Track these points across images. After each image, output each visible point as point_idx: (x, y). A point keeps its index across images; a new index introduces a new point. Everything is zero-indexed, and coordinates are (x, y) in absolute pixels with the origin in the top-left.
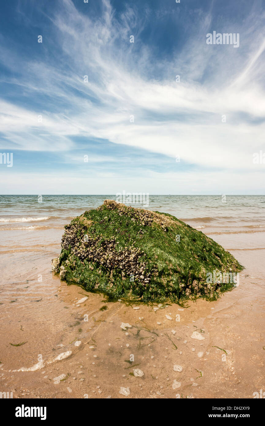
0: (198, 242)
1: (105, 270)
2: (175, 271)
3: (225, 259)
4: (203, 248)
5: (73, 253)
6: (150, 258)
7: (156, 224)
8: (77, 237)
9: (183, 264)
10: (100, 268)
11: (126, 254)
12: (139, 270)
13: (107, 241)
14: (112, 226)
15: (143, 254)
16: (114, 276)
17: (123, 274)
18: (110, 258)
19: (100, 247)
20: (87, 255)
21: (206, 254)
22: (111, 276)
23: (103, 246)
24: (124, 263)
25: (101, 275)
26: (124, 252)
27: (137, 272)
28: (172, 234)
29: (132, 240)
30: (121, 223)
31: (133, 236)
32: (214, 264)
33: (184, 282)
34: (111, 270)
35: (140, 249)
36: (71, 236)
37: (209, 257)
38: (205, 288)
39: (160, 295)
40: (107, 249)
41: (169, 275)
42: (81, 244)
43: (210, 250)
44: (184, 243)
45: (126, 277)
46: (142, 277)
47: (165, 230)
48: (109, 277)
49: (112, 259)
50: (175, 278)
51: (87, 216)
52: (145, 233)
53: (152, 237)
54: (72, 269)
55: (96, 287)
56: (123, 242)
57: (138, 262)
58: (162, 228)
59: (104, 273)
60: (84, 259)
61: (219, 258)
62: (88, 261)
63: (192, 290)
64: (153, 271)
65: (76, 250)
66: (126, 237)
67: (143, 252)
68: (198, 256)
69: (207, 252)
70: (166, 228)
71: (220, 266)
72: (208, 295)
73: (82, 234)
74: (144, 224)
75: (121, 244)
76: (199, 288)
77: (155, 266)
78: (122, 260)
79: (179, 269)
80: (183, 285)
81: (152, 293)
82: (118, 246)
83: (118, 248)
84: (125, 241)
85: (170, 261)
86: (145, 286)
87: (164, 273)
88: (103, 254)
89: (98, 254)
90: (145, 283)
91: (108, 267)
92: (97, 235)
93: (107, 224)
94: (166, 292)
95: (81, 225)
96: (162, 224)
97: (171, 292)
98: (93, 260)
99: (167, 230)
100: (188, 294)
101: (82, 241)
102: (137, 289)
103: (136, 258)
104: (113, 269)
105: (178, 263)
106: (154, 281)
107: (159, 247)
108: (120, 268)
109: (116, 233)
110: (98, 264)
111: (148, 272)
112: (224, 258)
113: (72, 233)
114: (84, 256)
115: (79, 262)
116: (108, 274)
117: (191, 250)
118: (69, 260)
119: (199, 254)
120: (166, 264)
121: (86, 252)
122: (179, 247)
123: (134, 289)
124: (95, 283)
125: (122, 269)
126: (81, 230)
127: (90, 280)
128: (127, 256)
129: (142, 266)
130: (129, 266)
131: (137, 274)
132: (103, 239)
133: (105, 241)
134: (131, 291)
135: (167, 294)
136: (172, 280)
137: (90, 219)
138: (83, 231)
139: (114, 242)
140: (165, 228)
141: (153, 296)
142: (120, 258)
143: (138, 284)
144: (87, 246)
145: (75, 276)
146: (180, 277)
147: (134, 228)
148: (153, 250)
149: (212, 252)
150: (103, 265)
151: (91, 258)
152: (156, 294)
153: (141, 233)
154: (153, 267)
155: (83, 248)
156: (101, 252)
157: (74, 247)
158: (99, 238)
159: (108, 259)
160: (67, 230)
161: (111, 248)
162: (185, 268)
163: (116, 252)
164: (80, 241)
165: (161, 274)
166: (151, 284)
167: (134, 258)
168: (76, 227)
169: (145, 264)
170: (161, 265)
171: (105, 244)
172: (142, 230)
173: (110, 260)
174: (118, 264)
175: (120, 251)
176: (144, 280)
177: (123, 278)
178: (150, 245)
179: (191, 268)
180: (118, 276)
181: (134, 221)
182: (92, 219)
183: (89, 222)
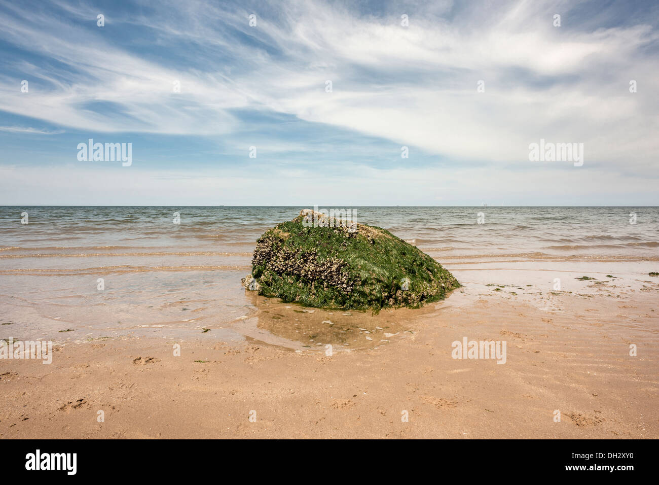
0: (408, 256)
1: (306, 282)
2: (379, 281)
3: (439, 275)
4: (414, 262)
5: (269, 268)
6: (353, 269)
7: (362, 236)
8: (273, 251)
9: (387, 274)
10: (300, 281)
11: (329, 265)
12: (342, 279)
13: (308, 253)
14: (312, 238)
15: (346, 265)
16: (316, 287)
17: (325, 284)
18: (311, 270)
19: (300, 259)
20: (286, 269)
21: (416, 268)
22: (313, 288)
23: (303, 258)
24: (326, 273)
25: (302, 288)
26: (326, 263)
27: (339, 282)
28: (378, 246)
29: (334, 252)
30: (322, 235)
31: (336, 248)
32: (422, 277)
33: (387, 291)
34: (312, 282)
35: (343, 260)
36: (266, 250)
37: (418, 271)
38: (409, 298)
39: (363, 303)
40: (307, 261)
41: (372, 284)
42: (278, 257)
43: (422, 264)
44: (392, 256)
45: (328, 288)
46: (344, 286)
47: (372, 243)
48: (310, 289)
49: (313, 270)
50: (378, 287)
51: (282, 228)
52: (349, 245)
53: (356, 249)
54: (269, 285)
55: (297, 299)
56: (325, 254)
57: (340, 272)
58: (368, 240)
59: (305, 285)
60: (282, 273)
61: (430, 273)
62: (287, 274)
63: (396, 299)
64: (356, 281)
65: (273, 265)
66: (328, 249)
67: (346, 262)
68: (406, 269)
69: (417, 266)
70: (373, 240)
71: (430, 281)
72: (412, 304)
73: (279, 247)
74: (348, 236)
75: (322, 255)
76: (402, 298)
77: (358, 275)
78: (324, 271)
79: (382, 278)
80: (386, 294)
81: (354, 301)
82: (319, 257)
83: (320, 259)
84: (327, 253)
85: (374, 271)
86: (347, 295)
87: (367, 282)
88: (304, 266)
89: (299, 266)
90: (348, 292)
91: (309, 279)
92: (296, 247)
93: (306, 236)
94: (368, 301)
95: (276, 238)
96: (369, 237)
97: (373, 300)
98: (293, 273)
99: (374, 242)
100: (391, 303)
101: (278, 254)
102: (340, 298)
103: (338, 270)
104: (315, 280)
105: (382, 273)
106: (356, 290)
107: (363, 258)
108: (322, 279)
109: (317, 245)
110: (299, 276)
111: (350, 281)
112: (437, 273)
113: (267, 247)
114: (282, 269)
115: (277, 277)
116: (309, 286)
117: (398, 263)
118: (265, 276)
119: (407, 266)
120: (369, 273)
121: (285, 265)
122: (385, 260)
123: (336, 299)
124: (296, 295)
125: (324, 280)
126: (278, 243)
127: (290, 293)
128: (329, 267)
129: (345, 275)
130: (332, 276)
131: (340, 284)
132: (303, 251)
133: (305, 253)
134: (333, 301)
135: (370, 303)
136: (375, 289)
137: (286, 231)
138: (280, 244)
139: (315, 254)
140: (371, 240)
141: (355, 304)
142: (321, 269)
143: (340, 294)
144: (285, 260)
145: (272, 291)
146: (383, 286)
147: (337, 240)
148: (356, 261)
149: (424, 268)
150: (304, 276)
151: (290, 271)
152: (359, 302)
153: (344, 245)
154: (356, 277)
155: (281, 261)
156: (302, 264)
157: (270, 261)
158: (298, 250)
159: (309, 270)
160: (261, 244)
161: (312, 260)
162: (388, 277)
163: (317, 263)
164: (276, 255)
165: (364, 283)
166: (354, 293)
167: (337, 269)
168: (270, 240)
169: (348, 274)
170: (364, 275)
171: (306, 256)
172: (345, 242)
173: (311, 272)
174: (320, 274)
175: (322, 262)
176: (346, 288)
177: (325, 289)
178: (353, 256)
179: (395, 278)
180: (320, 287)
181: (337, 233)
182: (289, 231)
183: (286, 234)
